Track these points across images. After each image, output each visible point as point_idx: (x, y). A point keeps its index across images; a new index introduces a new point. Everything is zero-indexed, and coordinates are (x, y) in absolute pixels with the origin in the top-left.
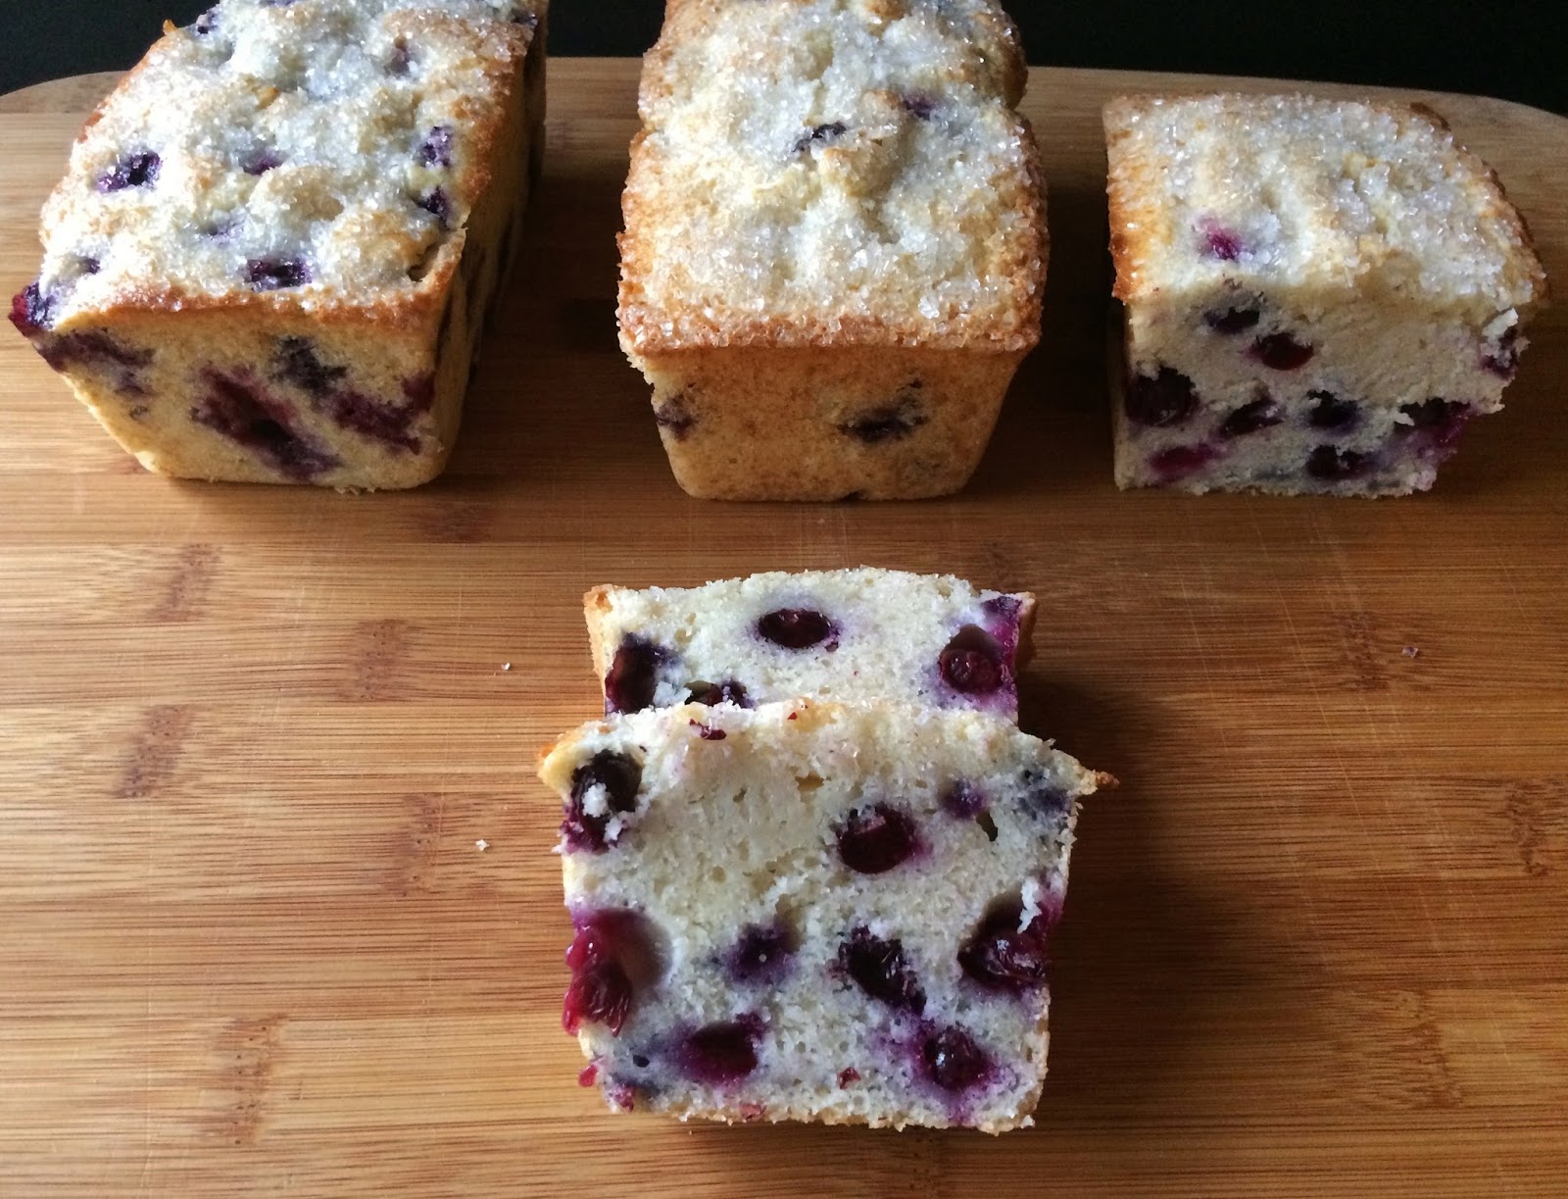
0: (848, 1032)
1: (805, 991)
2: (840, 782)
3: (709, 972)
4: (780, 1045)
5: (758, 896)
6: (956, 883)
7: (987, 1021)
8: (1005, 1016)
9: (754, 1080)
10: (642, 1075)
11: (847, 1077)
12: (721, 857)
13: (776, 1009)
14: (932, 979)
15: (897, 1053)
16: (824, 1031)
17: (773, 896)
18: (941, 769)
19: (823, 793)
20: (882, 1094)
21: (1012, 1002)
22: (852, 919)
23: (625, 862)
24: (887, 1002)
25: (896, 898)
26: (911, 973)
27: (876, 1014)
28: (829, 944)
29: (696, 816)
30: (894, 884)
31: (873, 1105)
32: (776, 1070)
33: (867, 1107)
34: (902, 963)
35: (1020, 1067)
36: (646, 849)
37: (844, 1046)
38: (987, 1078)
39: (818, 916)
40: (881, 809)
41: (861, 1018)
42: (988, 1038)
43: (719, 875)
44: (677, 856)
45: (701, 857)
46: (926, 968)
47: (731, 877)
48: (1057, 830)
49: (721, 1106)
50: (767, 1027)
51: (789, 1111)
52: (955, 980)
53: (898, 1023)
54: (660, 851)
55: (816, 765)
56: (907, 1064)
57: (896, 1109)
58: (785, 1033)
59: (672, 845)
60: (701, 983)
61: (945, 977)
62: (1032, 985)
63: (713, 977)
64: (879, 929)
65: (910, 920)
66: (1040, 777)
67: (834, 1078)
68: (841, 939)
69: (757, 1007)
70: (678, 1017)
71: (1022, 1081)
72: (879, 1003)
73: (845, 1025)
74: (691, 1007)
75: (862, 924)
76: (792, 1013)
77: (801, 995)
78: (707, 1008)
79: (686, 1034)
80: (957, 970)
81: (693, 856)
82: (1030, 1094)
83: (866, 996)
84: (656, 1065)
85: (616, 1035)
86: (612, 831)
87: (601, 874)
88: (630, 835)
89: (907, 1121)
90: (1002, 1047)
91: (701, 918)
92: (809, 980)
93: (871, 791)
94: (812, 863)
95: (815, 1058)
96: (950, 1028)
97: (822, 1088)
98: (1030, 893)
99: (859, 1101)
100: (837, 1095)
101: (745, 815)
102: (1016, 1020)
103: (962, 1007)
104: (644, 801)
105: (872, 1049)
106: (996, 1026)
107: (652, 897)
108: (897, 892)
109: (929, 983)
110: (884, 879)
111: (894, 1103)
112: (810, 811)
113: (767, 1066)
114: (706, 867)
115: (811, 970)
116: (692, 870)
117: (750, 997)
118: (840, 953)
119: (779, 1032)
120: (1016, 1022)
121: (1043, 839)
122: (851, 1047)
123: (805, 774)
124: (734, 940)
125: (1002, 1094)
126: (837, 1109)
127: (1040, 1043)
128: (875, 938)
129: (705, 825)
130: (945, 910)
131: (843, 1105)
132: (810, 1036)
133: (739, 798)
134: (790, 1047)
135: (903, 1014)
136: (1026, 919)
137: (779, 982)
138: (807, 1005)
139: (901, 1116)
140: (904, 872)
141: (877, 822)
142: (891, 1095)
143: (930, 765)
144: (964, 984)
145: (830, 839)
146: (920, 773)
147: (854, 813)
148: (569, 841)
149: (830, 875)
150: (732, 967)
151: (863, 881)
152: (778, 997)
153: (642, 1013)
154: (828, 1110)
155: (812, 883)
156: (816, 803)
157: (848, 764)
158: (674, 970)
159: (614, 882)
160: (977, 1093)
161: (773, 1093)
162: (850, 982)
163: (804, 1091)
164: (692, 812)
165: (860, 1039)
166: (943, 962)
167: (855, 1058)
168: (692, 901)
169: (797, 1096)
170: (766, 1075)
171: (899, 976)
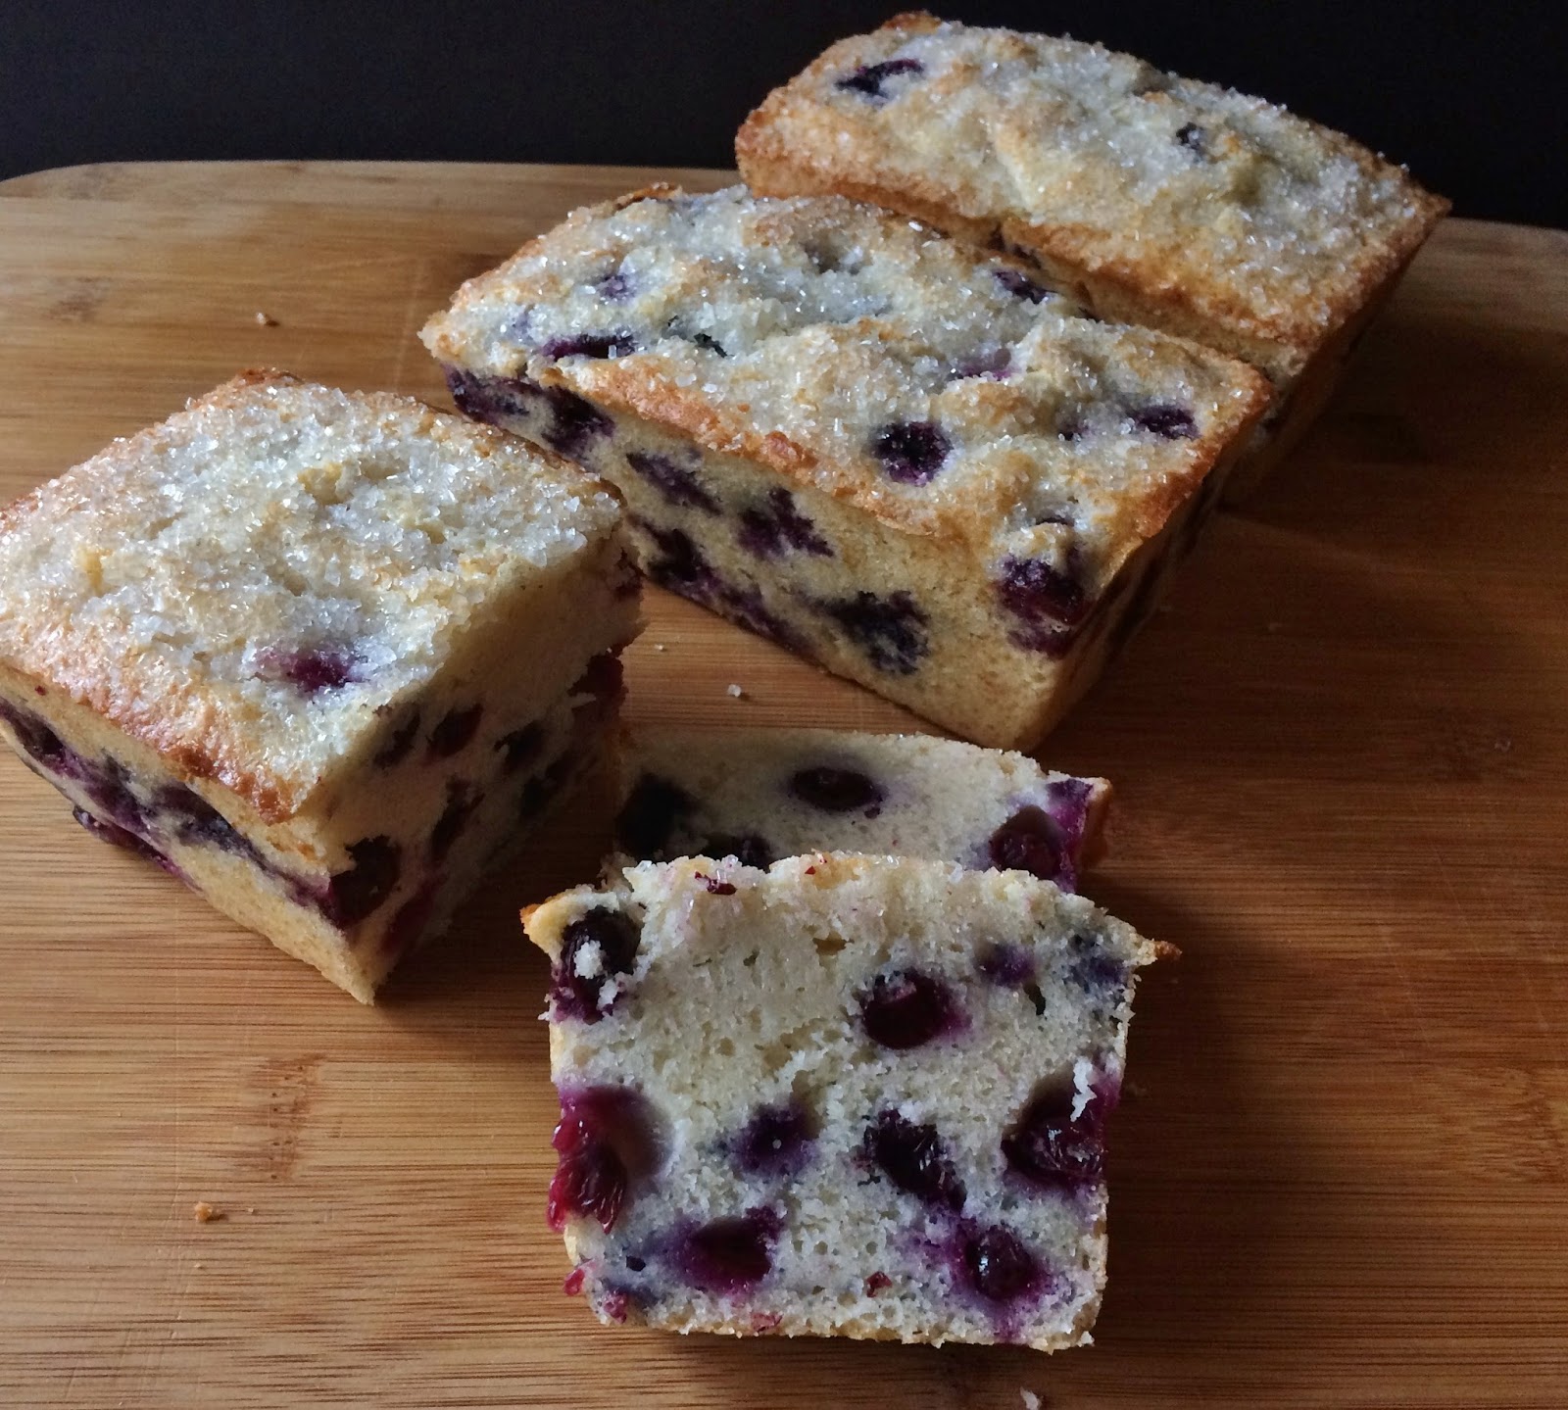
0: (876, 1231)
1: (825, 1183)
2: (864, 945)
3: (716, 1158)
4: (798, 1245)
5: (771, 1072)
6: (998, 1062)
7: (1037, 1221)
8: (1057, 1216)
9: (769, 1286)
10: (636, 1280)
11: (877, 1283)
12: (729, 1027)
13: (792, 1203)
14: (972, 1170)
15: (933, 1257)
16: (848, 1228)
17: (788, 1073)
18: (979, 931)
19: (844, 957)
20: (917, 1303)
21: (1064, 1200)
22: (880, 1101)
23: (622, 1033)
24: (920, 1197)
25: (930, 1078)
26: (949, 1163)
27: (908, 1210)
28: (853, 1129)
29: (702, 980)
30: (928, 1062)
31: (907, 1317)
32: (792, 1276)
33: (899, 1319)
34: (938, 1152)
35: (1076, 1275)
36: (644, 1019)
37: (872, 1248)
38: (1037, 1288)
39: (841, 1096)
40: (912, 975)
41: (892, 1214)
42: (1038, 1241)
43: (727, 1048)
44: (680, 1025)
45: (707, 1028)
46: (964, 1159)
47: (740, 1050)
48: (1111, 1005)
49: (729, 1317)
50: (782, 1225)
51: (809, 1323)
52: (999, 1173)
53: (933, 1221)
54: (661, 1020)
55: (837, 924)
56: (945, 1270)
57: (933, 1323)
58: (804, 1231)
59: (675, 1014)
60: (706, 1170)
61: (988, 1169)
62: (1088, 1182)
63: (720, 1164)
64: (911, 1112)
65: (946, 1101)
66: (1092, 944)
67: (860, 1284)
68: (866, 1123)
69: (770, 1200)
70: (679, 1211)
71: (1079, 1291)
72: (913, 1198)
73: (873, 1223)
74: (694, 1200)
75: (890, 1106)
76: (811, 1208)
77: (821, 1187)
78: (713, 1201)
79: (688, 1231)
80: (1000, 1161)
81: (698, 1026)
82: (1087, 1307)
83: (896, 1189)
84: (653, 1269)
85: (607, 1231)
86: (608, 994)
87: (594, 1046)
88: (627, 1001)
89: (947, 1337)
90: (1055, 1251)
91: (706, 1097)
92: (832, 1168)
93: (899, 956)
94: (832, 1036)
95: (838, 1260)
96: (994, 1228)
97: (846, 1297)
98: (1083, 1074)
99: (889, 1312)
100: (865, 1305)
101: (757, 980)
102: (1070, 1222)
103: (1008, 1204)
104: (643, 963)
105: (904, 1251)
106: (1047, 1226)
107: (651, 1071)
108: (931, 1070)
109: (970, 1174)
110: (913, 1057)
111: (931, 1315)
112: (830, 977)
113: (782, 1270)
114: (713, 1038)
115: (833, 1158)
116: (697, 1042)
117: (761, 1185)
118: (866, 1138)
119: (796, 1230)
120: (1069, 1223)
121: (1097, 1015)
122: (880, 1249)
123: (824, 934)
124: (745, 1123)
125: (1056, 1307)
126: (863, 1321)
127: (1098, 1247)
128: (906, 1122)
129: (712, 990)
130: (986, 1092)
131: (872, 1316)
132: (832, 1235)
133: (750, 961)
134: (809, 1247)
135: (939, 1210)
136: (1080, 1104)
137: (796, 1173)
138: (829, 1199)
139: (939, 1330)
140: (938, 1048)
141: (907, 990)
142: (927, 1306)
143: (965, 927)
144: (1009, 1178)
145: (853, 1008)
146: (955, 935)
147: (880, 980)
148: (558, 1008)
149: (854, 1049)
150: (741, 1152)
151: (892, 1059)
152: (795, 1189)
153: (639, 1206)
154: (853, 1323)
155: (834, 1060)
156: (838, 967)
157: (874, 925)
158: (675, 1157)
159: (609, 1055)
160: (1028, 1306)
161: (790, 1302)
162: (878, 1173)
163: (826, 1299)
164: (697, 976)
165: (890, 1239)
166: (985, 1151)
167: (884, 1261)
168: (697, 1076)
169: (817, 1306)
170: (781, 1280)
171: (935, 1166)
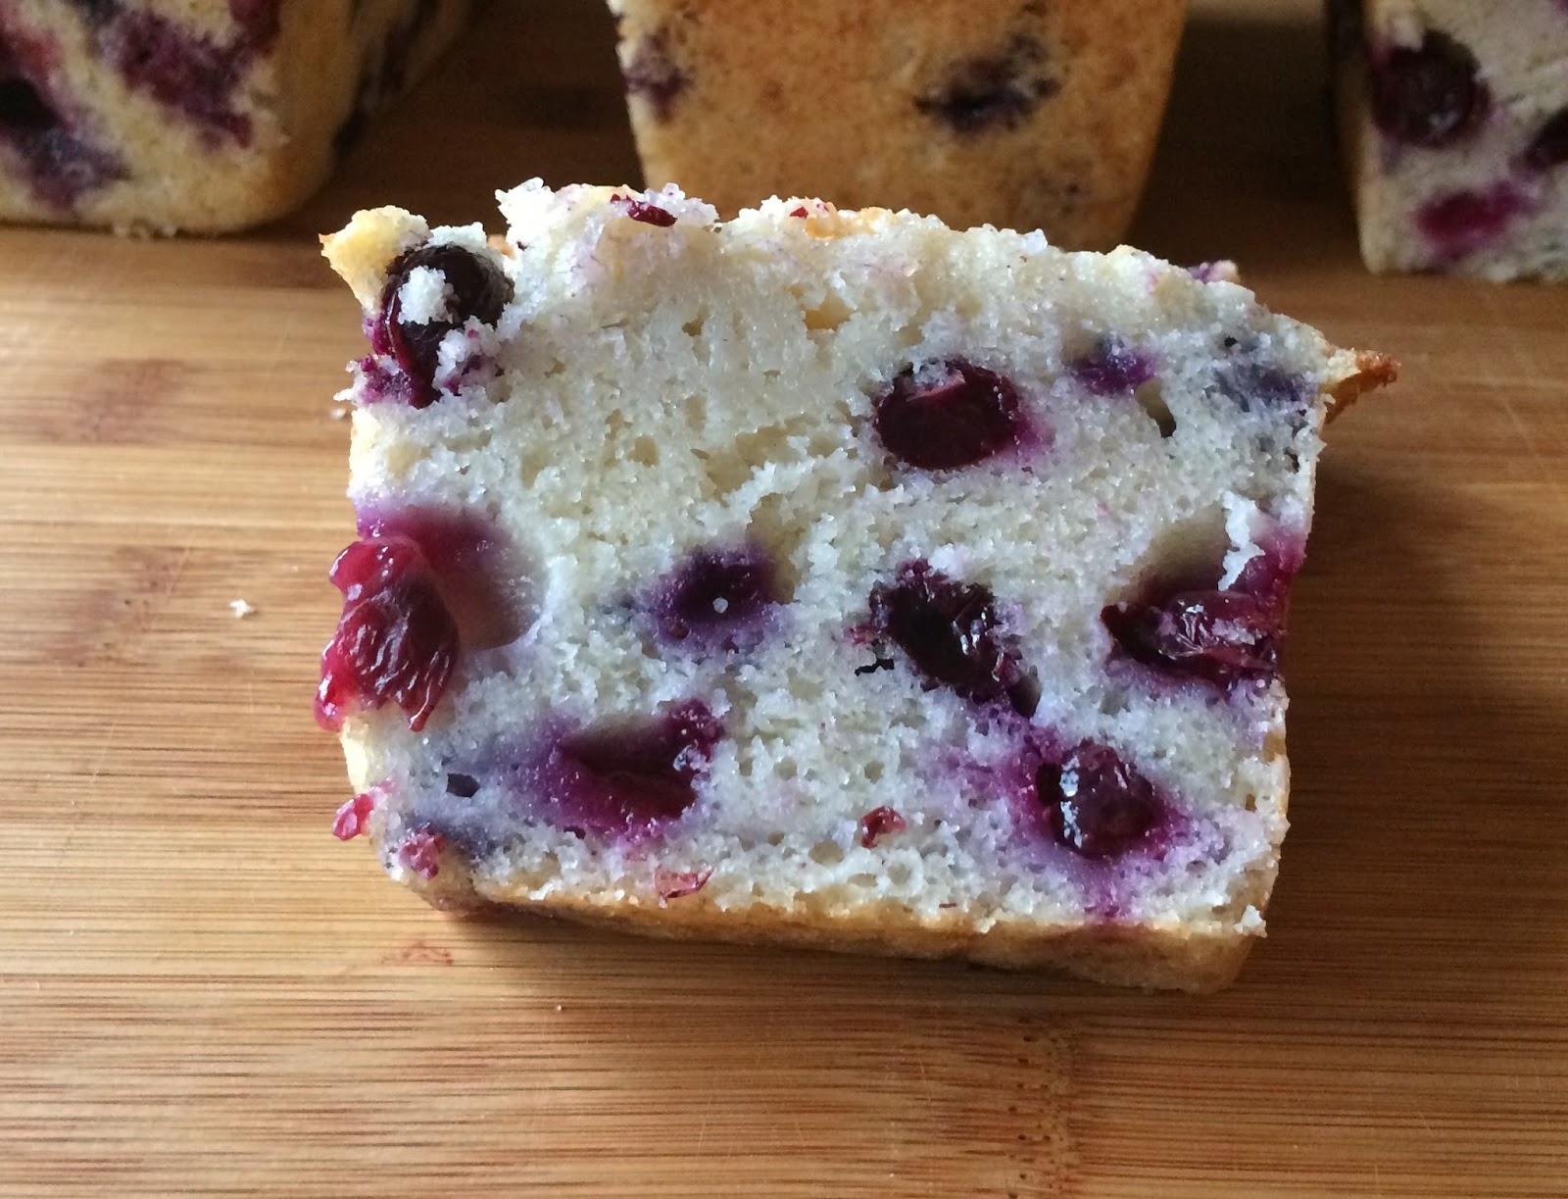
0: (883, 744)
1: (800, 667)
2: (882, 316)
3: (613, 620)
4: (746, 768)
5: (717, 495)
6: (1098, 495)
7: (1163, 729)
8: (1199, 726)
9: (691, 827)
10: (460, 812)
11: (878, 826)
12: (650, 419)
13: (743, 699)
14: (1051, 649)
15: (981, 786)
16: (833, 737)
17: (746, 499)
18: (1070, 313)
19: (851, 334)
20: (950, 859)
21: (1211, 702)
22: (898, 545)
23: (472, 422)
24: (961, 693)
25: (985, 513)
26: (1013, 640)
27: (940, 712)
28: (852, 586)
29: (610, 348)
30: (981, 492)
31: (931, 881)
32: (736, 811)
33: (917, 885)
34: (993, 621)
35: (1232, 818)
36: (512, 402)
37: (873, 772)
38: (1164, 837)
39: (832, 534)
40: (956, 364)
41: (913, 719)
42: (1166, 762)
43: (646, 454)
44: (568, 414)
45: (614, 419)
46: (1038, 633)
47: (667, 454)
48: (1289, 429)
49: (617, 875)
50: (720, 733)
51: (758, 891)
52: (1097, 657)
53: (983, 730)
54: (539, 402)
55: (839, 283)
56: (1002, 808)
57: (977, 891)
58: (758, 742)
59: (563, 400)
60: (596, 638)
61: (1079, 650)
62: (1249, 674)
63: (622, 629)
64: (947, 561)
65: (1011, 548)
66: (1250, 347)
67: (851, 828)
68: (873, 579)
69: (705, 690)
70: (545, 703)
71: (1236, 842)
72: (948, 693)
73: (878, 731)
74: (572, 686)
75: (917, 554)
76: (772, 705)
77: (792, 672)
78: (606, 689)
79: (556, 735)
80: (1101, 641)
81: (600, 415)
82: (1252, 872)
83: (920, 681)
84: (491, 796)
85: (418, 727)
86: (452, 350)
87: (425, 442)
88: (486, 373)
89: (999, 915)
90: (1195, 779)
91: (605, 526)
92: (812, 643)
93: (940, 336)
94: (822, 448)
95: (814, 787)
96: (1087, 744)
97: (826, 850)
98: (1241, 522)
99: (901, 875)
100: (860, 860)
101: (702, 355)
102: (1219, 734)
103: (1111, 707)
104: (512, 317)
105: (929, 777)
106: (1182, 739)
107: (515, 484)
108: (987, 502)
109: (1044, 660)
110: (957, 482)
111: (973, 879)
112: (823, 359)
113: (716, 806)
114: (623, 435)
115: (814, 628)
116: (593, 438)
117: (688, 666)
118: (873, 603)
119: (745, 742)
120: (1221, 736)
121: (1264, 444)
122: (889, 773)
123: (817, 299)
124: (667, 565)
125: (1196, 866)
126: (854, 887)
127: (1273, 778)
128: (939, 577)
129: (626, 363)
130: (1079, 539)
131: (868, 880)
132: (805, 747)
133: (693, 329)
134: (763, 768)
135: (994, 713)
136: (1235, 566)
137: (750, 649)
138: (806, 692)
139: (985, 905)
140: (998, 473)
141: (943, 381)
142: (967, 862)
143: (1048, 305)
144: (1116, 665)
145: (859, 405)
146: (1032, 315)
147: (908, 371)
148: (369, 386)
149: (858, 465)
150: (659, 612)
151: (918, 487)
152: (747, 673)
153: (474, 691)
154: (836, 893)
155: (824, 485)
156: (836, 349)
157: (898, 290)
158: (546, 618)
159: (445, 454)
160: (1145, 864)
161: (727, 855)
162: (890, 651)
163: (789, 853)
164: (603, 339)
165: (906, 761)
166: (1074, 623)
167: (894, 792)
168: (590, 492)
169: (775, 862)
170: (713, 820)
171: (987, 644)
